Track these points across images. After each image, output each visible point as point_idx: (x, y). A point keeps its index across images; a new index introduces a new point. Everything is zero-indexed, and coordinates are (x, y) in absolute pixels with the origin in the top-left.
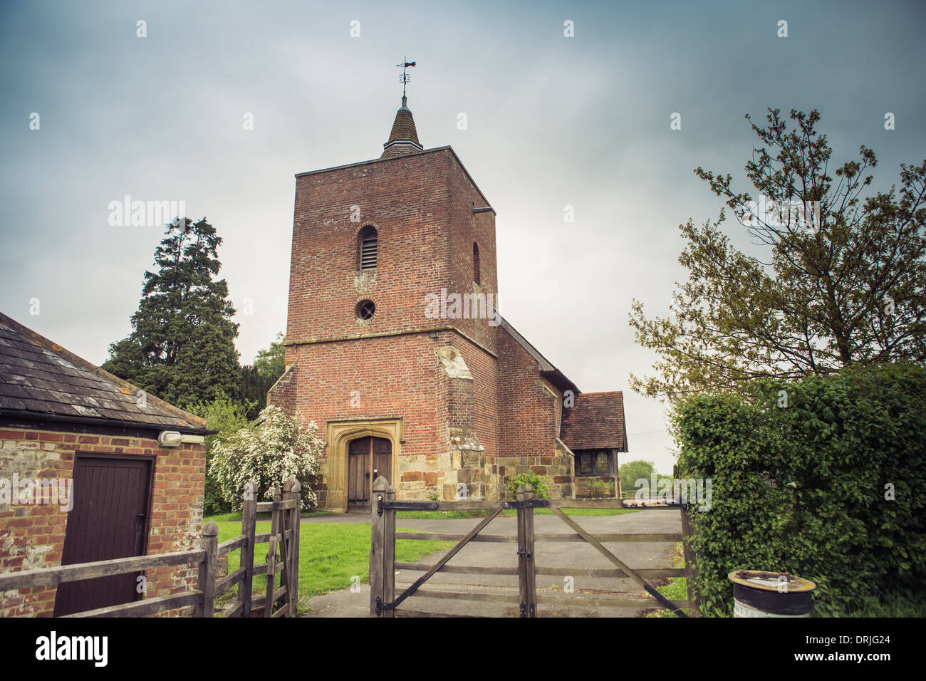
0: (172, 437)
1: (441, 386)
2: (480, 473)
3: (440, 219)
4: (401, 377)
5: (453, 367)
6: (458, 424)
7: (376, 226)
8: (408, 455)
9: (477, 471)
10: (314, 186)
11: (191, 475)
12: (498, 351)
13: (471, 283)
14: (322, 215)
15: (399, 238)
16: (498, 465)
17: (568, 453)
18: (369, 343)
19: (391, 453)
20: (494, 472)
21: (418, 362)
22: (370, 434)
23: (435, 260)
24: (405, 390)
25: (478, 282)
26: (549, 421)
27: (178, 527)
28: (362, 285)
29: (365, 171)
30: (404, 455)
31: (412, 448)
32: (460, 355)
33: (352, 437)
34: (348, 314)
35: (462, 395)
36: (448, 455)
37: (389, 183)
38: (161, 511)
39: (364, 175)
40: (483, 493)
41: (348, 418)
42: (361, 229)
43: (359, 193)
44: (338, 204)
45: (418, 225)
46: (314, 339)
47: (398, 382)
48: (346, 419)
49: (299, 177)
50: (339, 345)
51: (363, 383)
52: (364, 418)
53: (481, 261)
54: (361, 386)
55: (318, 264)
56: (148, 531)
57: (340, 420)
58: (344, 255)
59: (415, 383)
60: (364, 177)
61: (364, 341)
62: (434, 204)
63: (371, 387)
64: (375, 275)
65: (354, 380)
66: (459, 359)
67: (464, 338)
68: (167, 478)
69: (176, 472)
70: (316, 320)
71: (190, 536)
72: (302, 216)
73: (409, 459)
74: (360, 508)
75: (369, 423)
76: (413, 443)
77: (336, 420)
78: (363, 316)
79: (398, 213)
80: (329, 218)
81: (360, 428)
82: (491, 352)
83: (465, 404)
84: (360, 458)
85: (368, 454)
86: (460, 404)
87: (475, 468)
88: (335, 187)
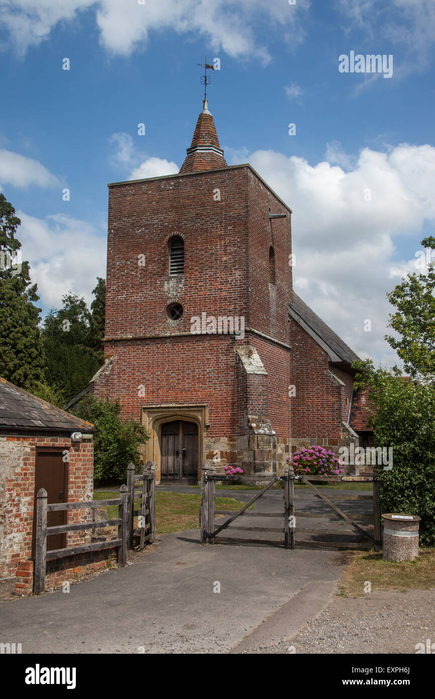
0: (78, 436)
1: (240, 379)
2: (272, 453)
3: (239, 232)
4: (206, 370)
5: (251, 364)
6: (255, 412)
7: (183, 236)
8: (213, 437)
9: (270, 451)
10: (126, 196)
11: (87, 458)
12: (292, 342)
13: (267, 286)
14: (134, 224)
15: (203, 248)
16: (290, 445)
17: (353, 436)
18: (178, 341)
19: (198, 434)
20: (287, 450)
21: (220, 358)
22: (180, 418)
23: (235, 269)
24: (210, 382)
25: (274, 283)
26: (336, 407)
27: (82, 489)
28: (171, 289)
29: (172, 183)
30: (209, 437)
31: (216, 431)
32: (256, 352)
33: (164, 421)
34: (159, 315)
35: (258, 388)
36: (246, 437)
37: (194, 197)
38: (73, 480)
39: (171, 188)
40: (275, 469)
41: (161, 404)
42: (170, 239)
43: (167, 204)
44: (148, 214)
45: (220, 237)
46: (130, 336)
47: (203, 375)
48: (159, 406)
49: (111, 187)
50: (152, 342)
51: (174, 375)
52: (174, 405)
53: (277, 262)
54: (172, 377)
55: (132, 268)
56: (68, 492)
57: (154, 406)
58: (154, 262)
59: (218, 377)
60: (171, 190)
61: (174, 339)
62: (234, 218)
63: (180, 379)
64: (183, 280)
65: (165, 373)
66: (256, 356)
67: (260, 336)
68: (75, 461)
69: (79, 456)
70: (132, 319)
71: (87, 495)
72: (115, 224)
73: (213, 440)
74: (170, 480)
75: (179, 409)
76: (217, 427)
77: (151, 406)
78: (173, 317)
79: (203, 225)
80: (141, 227)
81: (172, 413)
82: (286, 345)
83: (260, 395)
84: (171, 438)
85: (178, 435)
86: (256, 395)
87: (268, 449)
88: (145, 197)
